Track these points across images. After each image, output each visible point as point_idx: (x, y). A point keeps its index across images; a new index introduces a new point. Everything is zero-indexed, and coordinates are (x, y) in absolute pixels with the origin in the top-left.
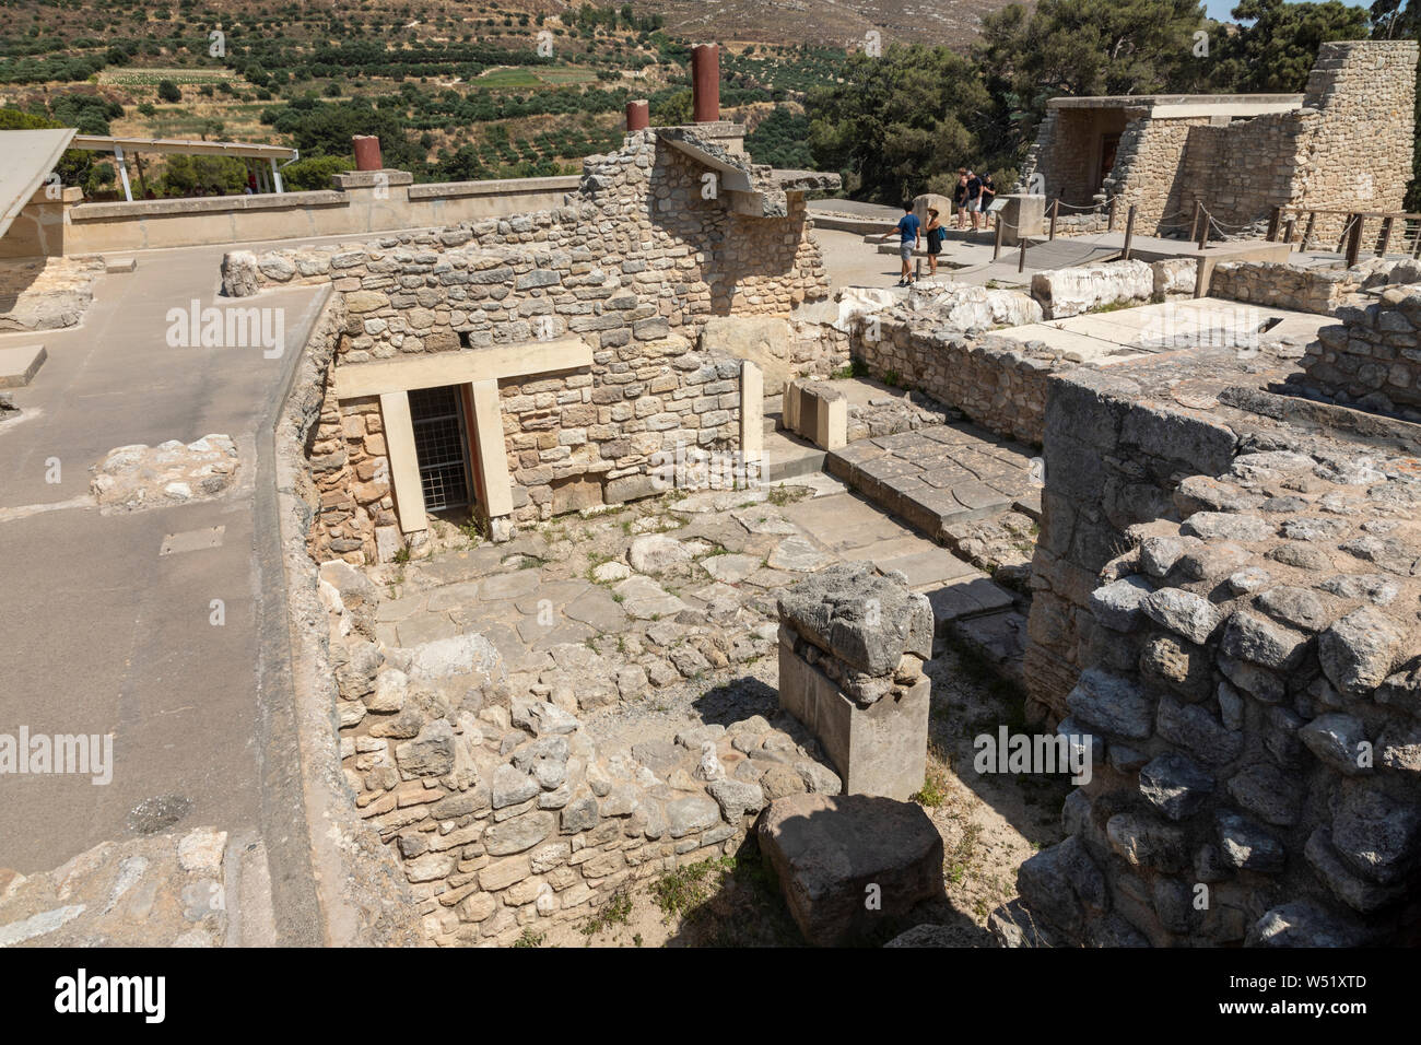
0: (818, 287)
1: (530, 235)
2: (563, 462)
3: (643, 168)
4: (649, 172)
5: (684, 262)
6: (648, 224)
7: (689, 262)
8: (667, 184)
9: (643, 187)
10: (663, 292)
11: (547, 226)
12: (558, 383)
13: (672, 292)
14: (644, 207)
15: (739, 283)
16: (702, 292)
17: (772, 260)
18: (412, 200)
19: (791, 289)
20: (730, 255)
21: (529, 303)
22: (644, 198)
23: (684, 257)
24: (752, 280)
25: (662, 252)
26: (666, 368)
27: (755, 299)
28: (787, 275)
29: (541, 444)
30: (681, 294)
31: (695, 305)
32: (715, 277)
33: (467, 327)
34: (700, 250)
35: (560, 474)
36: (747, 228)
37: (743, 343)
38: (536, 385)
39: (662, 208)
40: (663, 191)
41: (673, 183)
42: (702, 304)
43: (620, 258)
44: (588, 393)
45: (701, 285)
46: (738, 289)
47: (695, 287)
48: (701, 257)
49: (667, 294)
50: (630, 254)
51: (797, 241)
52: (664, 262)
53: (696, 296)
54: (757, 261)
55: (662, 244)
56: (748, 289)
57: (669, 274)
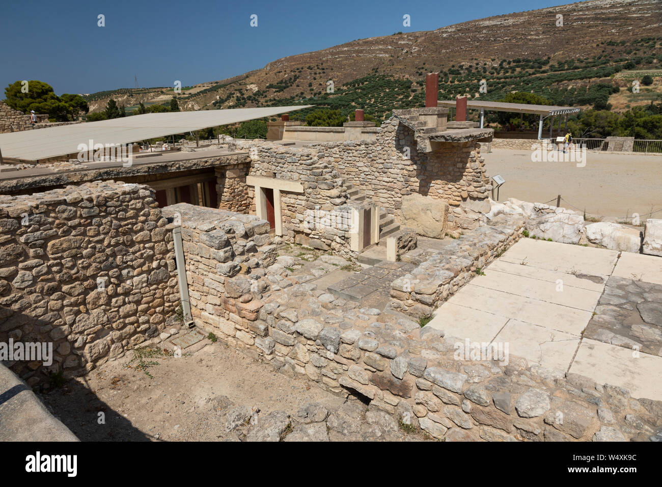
0: (476, 193)
1: (353, 148)
2: (297, 225)
3: (395, 126)
4: (396, 128)
5: (408, 168)
6: (395, 149)
7: (411, 168)
8: (403, 134)
9: (394, 134)
10: (399, 179)
11: (359, 145)
12: (295, 196)
13: (402, 179)
14: (394, 142)
15: (433, 182)
16: (416, 183)
17: (450, 174)
18: (362, 132)
19: (460, 190)
20: (429, 168)
21: (290, 167)
22: (394, 138)
23: (409, 165)
24: (439, 181)
25: (399, 162)
26: (328, 202)
27: (441, 191)
28: (458, 183)
29: (291, 216)
30: (407, 181)
31: (412, 188)
32: (422, 177)
33: (275, 172)
34: (415, 163)
35: (297, 229)
36: (438, 157)
37: (418, 208)
38: (290, 196)
39: (401, 143)
40: (401, 136)
41: (406, 133)
42: (415, 188)
43: (383, 161)
44: (303, 203)
45: (415, 179)
46: (432, 185)
47: (412, 179)
48: (415, 167)
49: (400, 180)
50: (387, 161)
51: (464, 168)
52: (400, 166)
53: (412, 184)
54: (442, 173)
55: (400, 158)
56: (437, 186)
57: (402, 171)
